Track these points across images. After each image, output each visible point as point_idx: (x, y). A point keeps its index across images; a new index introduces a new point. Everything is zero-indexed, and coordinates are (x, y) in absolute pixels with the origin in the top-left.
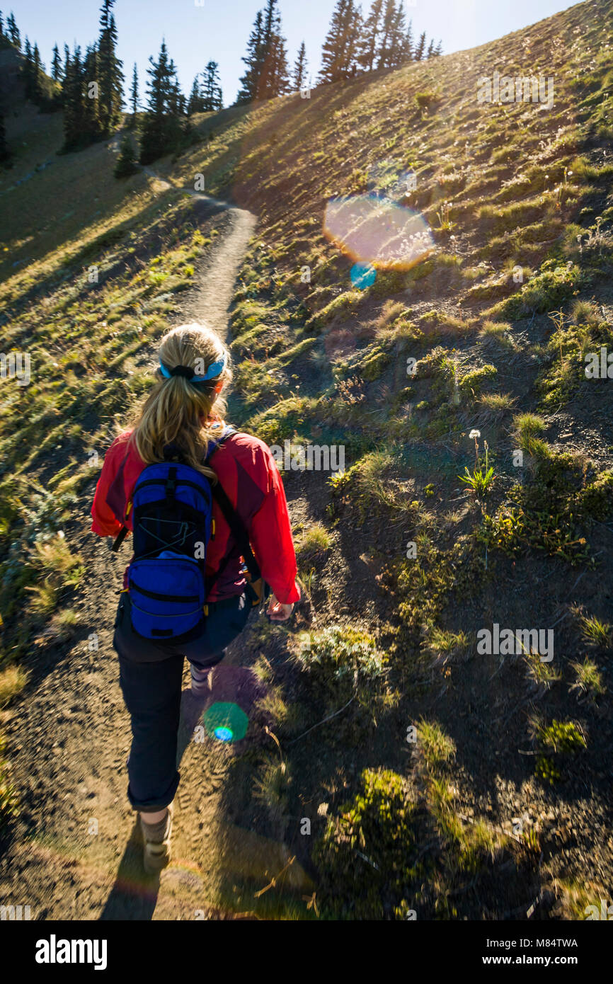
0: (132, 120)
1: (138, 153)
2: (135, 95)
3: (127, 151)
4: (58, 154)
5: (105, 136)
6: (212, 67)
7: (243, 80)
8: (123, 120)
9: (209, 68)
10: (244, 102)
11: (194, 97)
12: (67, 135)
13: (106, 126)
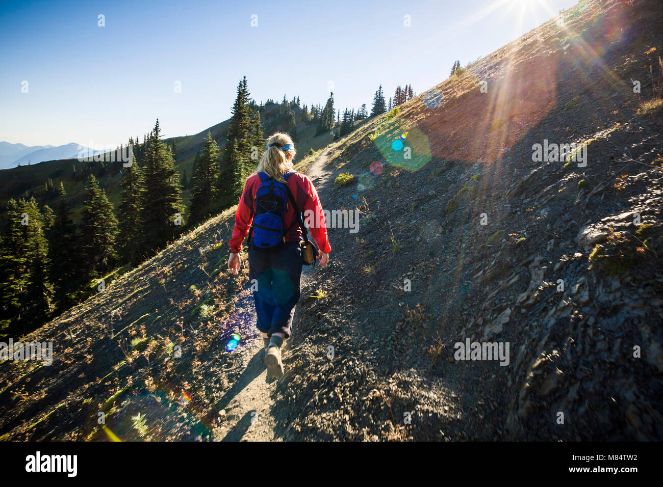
0: (337, 125)
1: (339, 134)
2: (339, 117)
3: (337, 134)
4: (314, 137)
5: (329, 130)
6: (364, 106)
7: (372, 110)
8: (334, 125)
9: (363, 106)
10: (373, 116)
11: (358, 115)
12: (317, 131)
13: (329, 127)
